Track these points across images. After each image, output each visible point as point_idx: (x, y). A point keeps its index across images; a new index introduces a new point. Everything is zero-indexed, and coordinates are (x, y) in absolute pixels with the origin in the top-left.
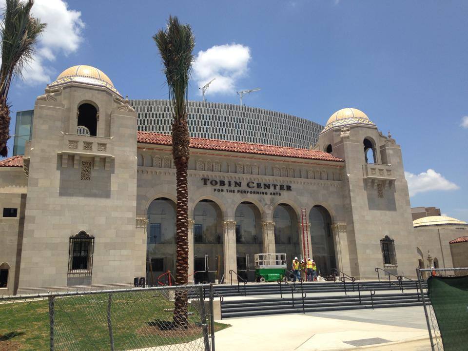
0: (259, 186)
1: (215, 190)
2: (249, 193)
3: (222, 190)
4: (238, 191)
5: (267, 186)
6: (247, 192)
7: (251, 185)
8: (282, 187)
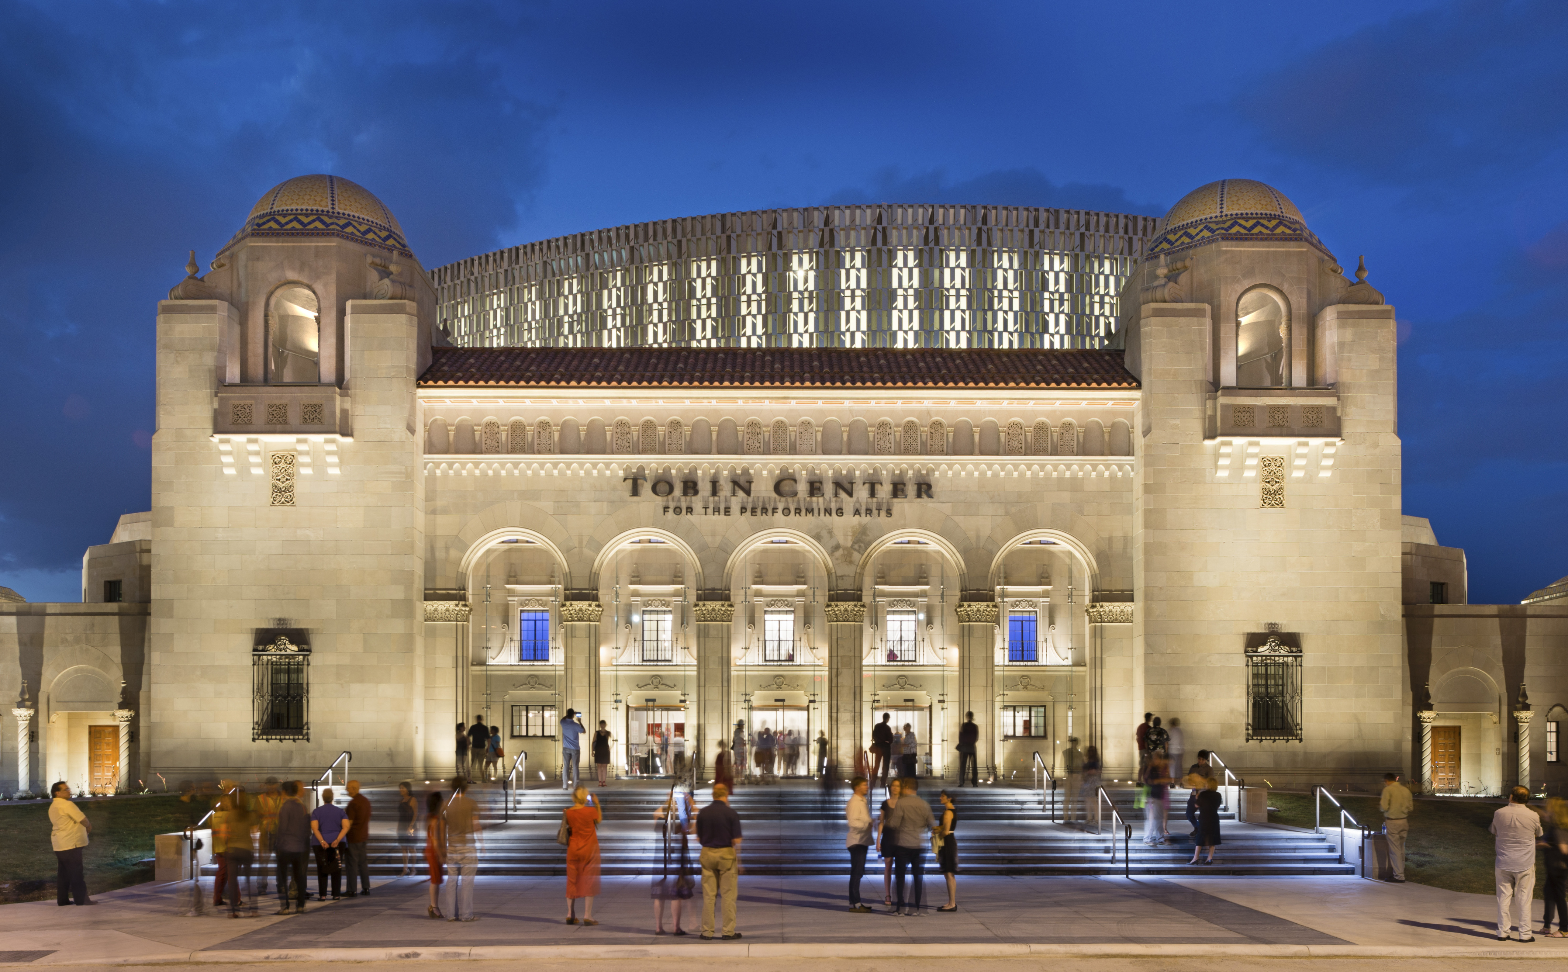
0: (815, 487)
1: (666, 509)
2: (779, 515)
3: (690, 510)
4: (743, 510)
5: (844, 485)
6: (775, 510)
7: (786, 487)
8: (898, 489)
